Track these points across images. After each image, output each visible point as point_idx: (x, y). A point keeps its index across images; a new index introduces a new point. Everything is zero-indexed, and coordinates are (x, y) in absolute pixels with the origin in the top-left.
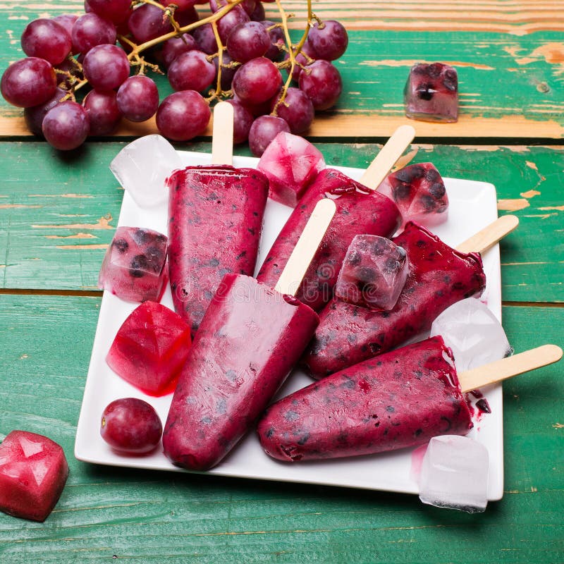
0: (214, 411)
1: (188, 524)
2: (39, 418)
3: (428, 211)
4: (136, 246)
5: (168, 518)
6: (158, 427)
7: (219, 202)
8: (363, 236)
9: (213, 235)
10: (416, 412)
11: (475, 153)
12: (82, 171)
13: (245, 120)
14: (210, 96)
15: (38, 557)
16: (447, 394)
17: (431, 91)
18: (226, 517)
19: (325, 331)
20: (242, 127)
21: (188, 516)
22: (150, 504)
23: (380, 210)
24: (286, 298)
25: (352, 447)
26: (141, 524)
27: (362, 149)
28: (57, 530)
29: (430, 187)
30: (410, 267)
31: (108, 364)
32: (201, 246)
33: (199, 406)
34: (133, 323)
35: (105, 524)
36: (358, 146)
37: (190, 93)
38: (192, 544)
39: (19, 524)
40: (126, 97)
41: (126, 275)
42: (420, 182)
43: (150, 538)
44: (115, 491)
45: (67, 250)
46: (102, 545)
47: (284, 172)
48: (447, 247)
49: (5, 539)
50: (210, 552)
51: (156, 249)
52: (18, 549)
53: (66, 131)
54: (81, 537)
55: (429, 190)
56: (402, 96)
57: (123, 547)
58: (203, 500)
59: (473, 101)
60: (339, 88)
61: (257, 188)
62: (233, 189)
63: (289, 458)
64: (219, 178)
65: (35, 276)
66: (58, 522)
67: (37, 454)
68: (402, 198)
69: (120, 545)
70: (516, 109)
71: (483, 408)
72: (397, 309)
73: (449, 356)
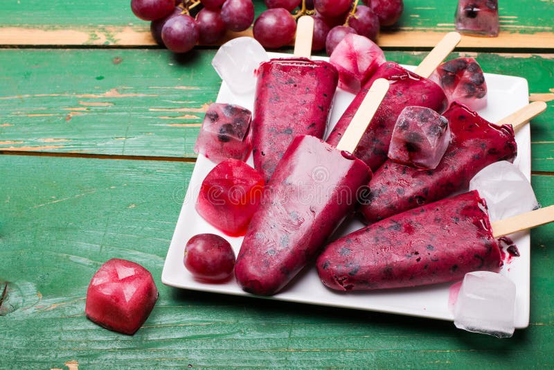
0: (278, 245)
1: (254, 341)
2: (138, 253)
3: (469, 96)
4: (224, 117)
5: (238, 336)
6: (231, 258)
7: (295, 86)
8: (411, 107)
9: (289, 110)
10: (453, 250)
11: (513, 59)
12: (193, 70)
13: (323, 30)
14: (296, 14)
15: (125, 364)
16: (479, 236)
17: (475, 9)
18: (287, 337)
19: (377, 184)
20: (321, 35)
21: (255, 334)
22: (224, 324)
23: (429, 93)
24: (343, 154)
25: (396, 279)
26: (214, 340)
27: (419, 55)
28: (144, 342)
29: (472, 76)
30: (451, 136)
31: (197, 210)
32: (278, 119)
33: (265, 240)
34: (216, 174)
35: (184, 338)
36: (415, 53)
37: (280, 10)
38: (256, 357)
39: (112, 336)
40: (227, 11)
41: (215, 140)
42: (463, 73)
43: (221, 351)
44: (195, 312)
45: (176, 128)
46: (181, 355)
47: (350, 64)
48: (483, 120)
49: (100, 348)
50: (271, 365)
51: (241, 120)
52: (110, 356)
53: (179, 36)
54: (163, 348)
55: (471, 79)
56: (453, 18)
57: (198, 358)
58: (269, 322)
59: (511, 22)
60: (400, 7)
61: (327, 76)
62: (307, 76)
63: (342, 287)
64: (296, 67)
65: (148, 146)
66: (145, 336)
67: (129, 277)
68: (447, 84)
69: (195, 357)
70: (546, 28)
71: (513, 252)
72: (440, 168)
73: (483, 205)
